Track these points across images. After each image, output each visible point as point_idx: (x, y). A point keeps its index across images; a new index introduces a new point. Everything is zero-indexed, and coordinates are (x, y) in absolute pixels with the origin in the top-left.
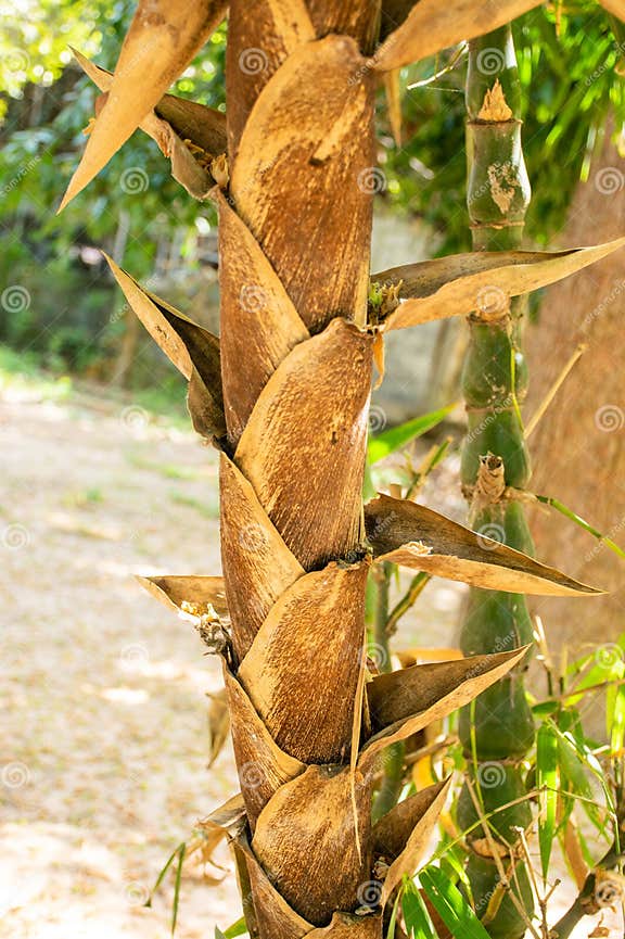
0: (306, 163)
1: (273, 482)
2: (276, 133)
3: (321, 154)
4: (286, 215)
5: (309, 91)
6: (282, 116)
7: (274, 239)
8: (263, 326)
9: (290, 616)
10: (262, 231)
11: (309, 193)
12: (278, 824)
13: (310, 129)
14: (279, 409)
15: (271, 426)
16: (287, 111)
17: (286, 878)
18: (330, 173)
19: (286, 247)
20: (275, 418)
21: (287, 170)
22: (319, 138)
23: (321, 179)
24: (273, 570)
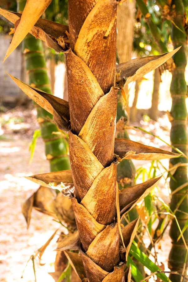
0: (102, 38)
1: (94, 142)
2: (92, 29)
3: (106, 35)
4: (96, 56)
5: (103, 14)
6: (94, 24)
7: (92, 64)
8: (89, 93)
9: (100, 182)
10: (88, 62)
11: (103, 48)
12: (97, 245)
13: (103, 27)
14: (95, 118)
15: (93, 124)
16: (96, 22)
17: (99, 261)
18: (109, 40)
19: (97, 67)
20: (94, 121)
21: (97, 41)
22: (106, 30)
23: (106, 43)
24: (94, 169)
